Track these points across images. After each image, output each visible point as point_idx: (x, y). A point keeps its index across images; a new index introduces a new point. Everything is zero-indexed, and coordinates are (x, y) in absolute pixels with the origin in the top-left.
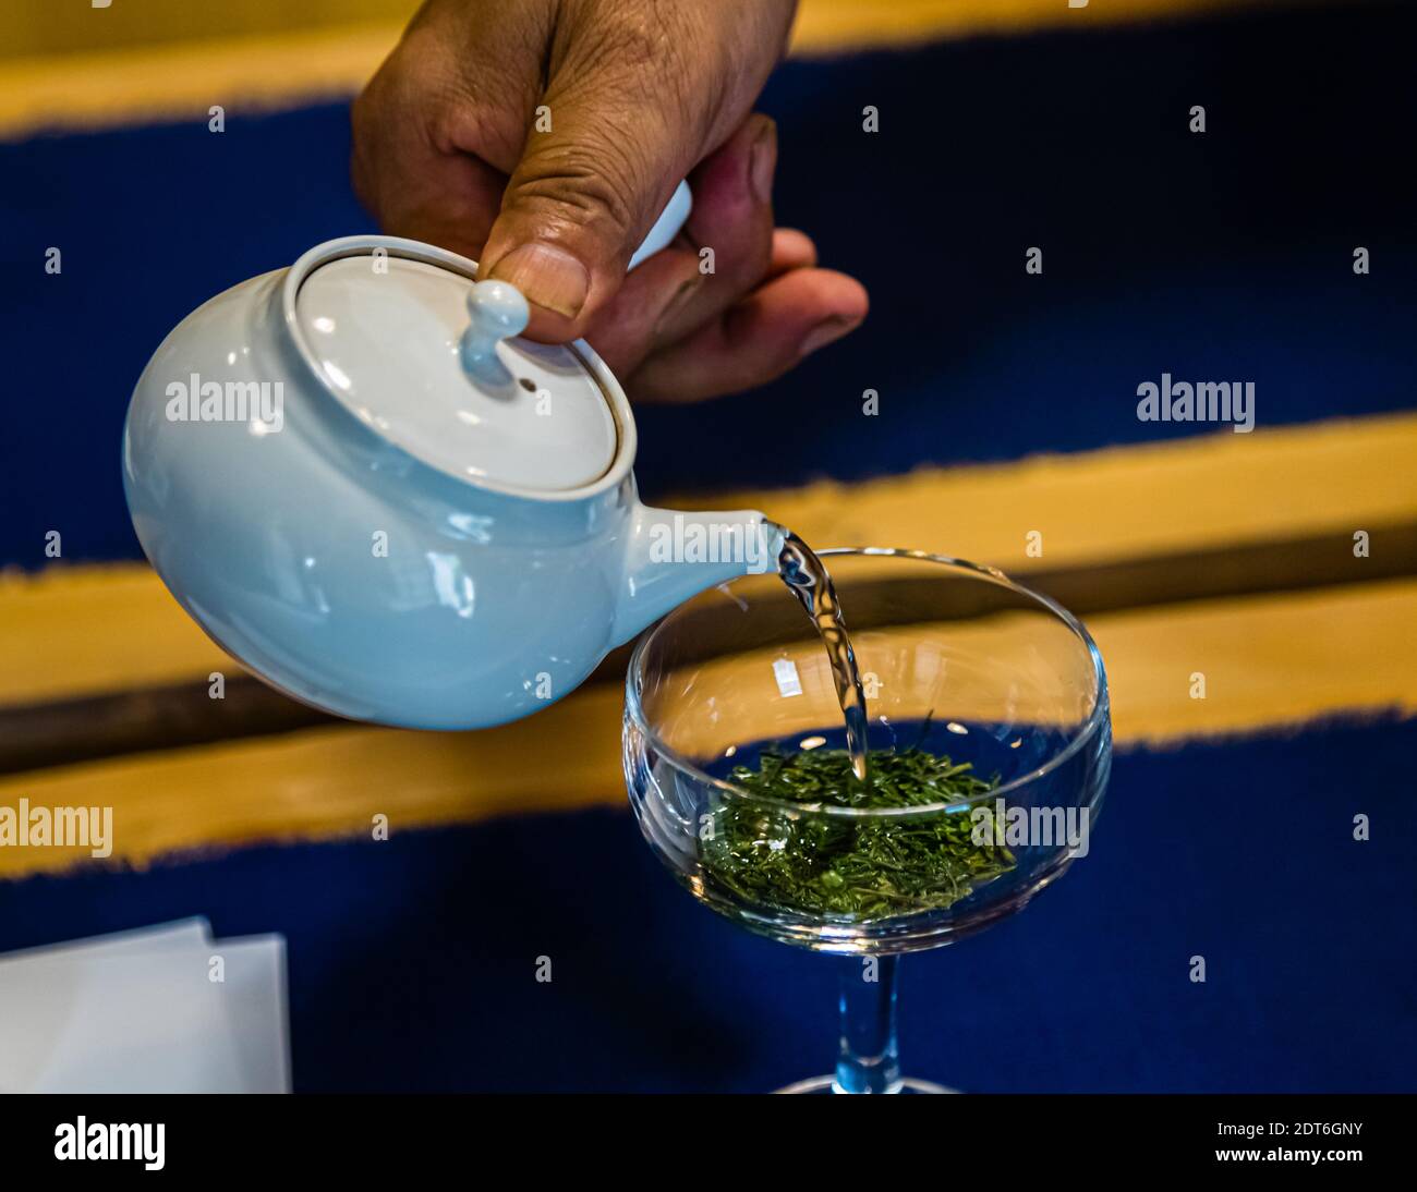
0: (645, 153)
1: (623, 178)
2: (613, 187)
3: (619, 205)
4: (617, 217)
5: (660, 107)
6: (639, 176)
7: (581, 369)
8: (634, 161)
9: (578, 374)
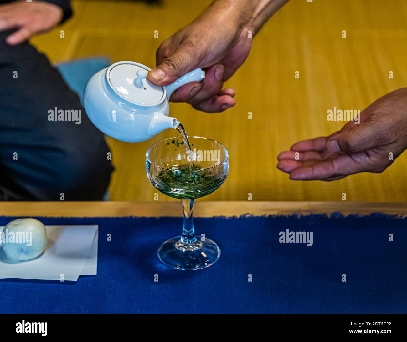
0: (185, 60)
1: (179, 64)
2: (176, 64)
3: (176, 67)
4: (175, 69)
5: (190, 54)
6: (182, 65)
7: (162, 91)
8: (182, 62)
9: (161, 91)
